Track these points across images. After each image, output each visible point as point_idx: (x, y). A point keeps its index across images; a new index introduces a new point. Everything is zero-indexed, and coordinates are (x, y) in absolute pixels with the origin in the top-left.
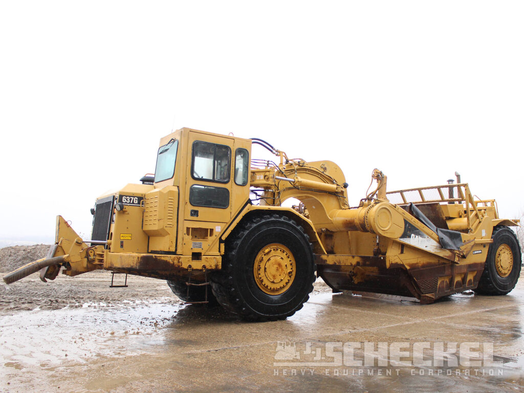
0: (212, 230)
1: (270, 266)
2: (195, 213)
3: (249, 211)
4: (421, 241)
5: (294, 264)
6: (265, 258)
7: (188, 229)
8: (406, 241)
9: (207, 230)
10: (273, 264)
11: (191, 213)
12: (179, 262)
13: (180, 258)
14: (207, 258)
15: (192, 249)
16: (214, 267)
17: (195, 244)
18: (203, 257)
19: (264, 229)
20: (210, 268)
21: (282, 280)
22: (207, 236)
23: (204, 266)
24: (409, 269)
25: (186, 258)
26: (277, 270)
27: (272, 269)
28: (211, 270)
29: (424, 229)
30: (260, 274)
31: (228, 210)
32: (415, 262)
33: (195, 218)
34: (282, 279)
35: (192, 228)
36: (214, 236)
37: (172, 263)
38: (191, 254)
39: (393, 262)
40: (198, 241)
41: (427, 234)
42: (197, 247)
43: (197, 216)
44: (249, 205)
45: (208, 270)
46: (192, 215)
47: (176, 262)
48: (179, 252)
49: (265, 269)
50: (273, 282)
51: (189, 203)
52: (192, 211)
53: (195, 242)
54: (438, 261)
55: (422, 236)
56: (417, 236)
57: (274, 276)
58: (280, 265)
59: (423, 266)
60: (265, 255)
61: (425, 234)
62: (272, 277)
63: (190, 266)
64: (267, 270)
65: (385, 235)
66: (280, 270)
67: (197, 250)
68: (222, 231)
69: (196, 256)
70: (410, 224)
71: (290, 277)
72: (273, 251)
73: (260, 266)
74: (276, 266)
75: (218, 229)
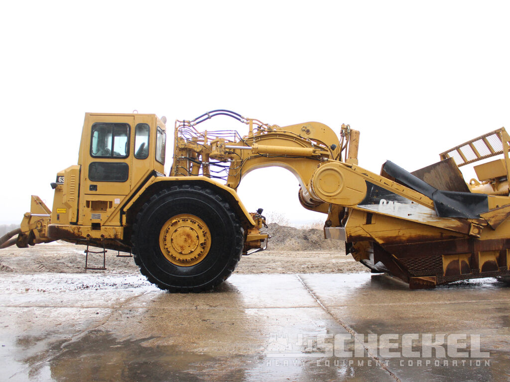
0: (111, 203)
1: (176, 237)
2: (94, 188)
3: (154, 182)
4: (400, 208)
5: (209, 235)
6: (172, 229)
7: (88, 202)
8: (371, 208)
9: (106, 202)
10: (180, 235)
11: (90, 187)
12: (79, 231)
13: (80, 228)
14: (106, 228)
15: (91, 220)
16: (113, 237)
17: (94, 215)
18: (102, 228)
19: (170, 199)
20: (109, 237)
21: (192, 252)
22: (107, 208)
23: (102, 236)
24: (382, 244)
25: (86, 228)
26: (186, 241)
27: (179, 240)
28: (111, 239)
29: (404, 193)
30: (166, 245)
31: (128, 183)
32: (394, 235)
33: (93, 192)
34: (193, 250)
35: (92, 202)
36: (113, 208)
37: (72, 232)
38: (91, 224)
39: (352, 235)
40: (97, 213)
41: (411, 198)
42: (96, 218)
43: (96, 190)
44: (153, 177)
45: (107, 239)
46: (91, 189)
47: (76, 231)
48: (80, 222)
49: (172, 240)
50: (181, 253)
51: (88, 179)
52: (91, 186)
53: (94, 213)
54: (440, 234)
55: (399, 201)
56: (391, 202)
57: (182, 247)
58: (189, 236)
59: (410, 240)
60: (172, 226)
61: (407, 199)
62: (179, 248)
63: (88, 235)
64: (174, 241)
65: (333, 201)
66: (190, 241)
67: (96, 221)
68: (121, 203)
69: (96, 226)
70: (376, 187)
71: (203, 248)
72: (181, 221)
73: (166, 236)
74: (184, 237)
75: (117, 201)
